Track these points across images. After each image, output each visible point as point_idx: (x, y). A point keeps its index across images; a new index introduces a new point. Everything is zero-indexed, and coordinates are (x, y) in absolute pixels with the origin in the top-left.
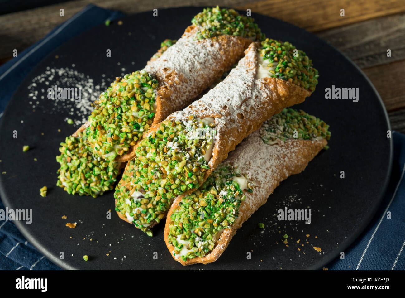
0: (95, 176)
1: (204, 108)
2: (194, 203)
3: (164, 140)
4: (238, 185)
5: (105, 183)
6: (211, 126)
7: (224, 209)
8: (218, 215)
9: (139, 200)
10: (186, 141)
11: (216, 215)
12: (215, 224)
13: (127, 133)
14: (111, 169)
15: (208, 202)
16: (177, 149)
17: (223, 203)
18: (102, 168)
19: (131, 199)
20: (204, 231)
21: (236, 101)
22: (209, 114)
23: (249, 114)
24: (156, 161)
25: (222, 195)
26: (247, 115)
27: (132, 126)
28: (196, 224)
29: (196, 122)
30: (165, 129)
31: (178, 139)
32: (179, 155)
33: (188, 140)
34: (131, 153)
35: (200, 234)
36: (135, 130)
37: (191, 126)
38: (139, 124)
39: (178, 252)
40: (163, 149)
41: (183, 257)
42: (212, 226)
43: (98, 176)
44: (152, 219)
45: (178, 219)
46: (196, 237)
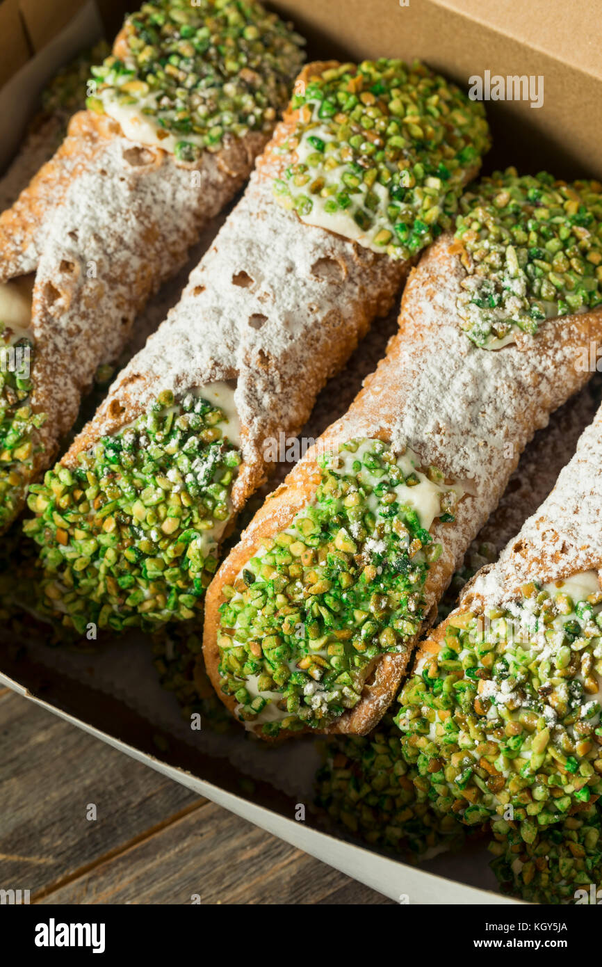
1: (559, 547)
2: (290, 584)
3: (466, 677)
4: (416, 515)
7: (381, 595)
8: (364, 616)
10: (532, 667)
11: (359, 616)
12: (358, 643)
15: (333, 579)
16: (512, 701)
17: (377, 580)
20: (328, 666)
22: (579, 563)
24: (460, 744)
25: (371, 554)
28: (302, 644)
29: (546, 602)
30: (462, 642)
31: (507, 665)
32: (523, 717)
33: (538, 664)
35: (316, 674)
39: (254, 717)
40: (472, 708)
42: (350, 651)
45: (245, 625)
46: (305, 683)
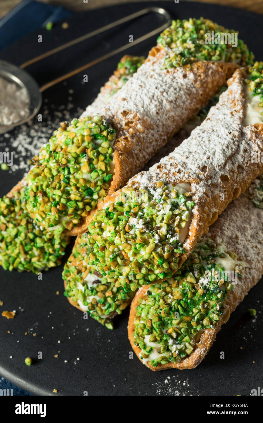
0: (38, 248)
1: (177, 170)
2: (166, 295)
3: (125, 214)
5: (51, 257)
6: (187, 195)
7: (204, 303)
8: (197, 311)
9: (95, 285)
10: (154, 217)
11: (195, 311)
12: (193, 323)
13: (76, 201)
14: (57, 241)
15: (184, 294)
16: (142, 229)
17: (204, 295)
18: (46, 240)
19: (84, 284)
20: (180, 332)
21: (219, 159)
22: (184, 178)
23: (235, 175)
24: (115, 242)
26: (233, 176)
27: (83, 192)
28: (169, 322)
29: (167, 191)
31: (144, 213)
32: (145, 236)
33: (157, 216)
34: (83, 226)
35: (174, 335)
36: (87, 197)
37: (160, 197)
38: (93, 189)
39: (147, 356)
40: (124, 228)
41: (153, 361)
42: (190, 326)
43: (42, 249)
44: (111, 309)
45: (146, 314)
46: (169, 339)
